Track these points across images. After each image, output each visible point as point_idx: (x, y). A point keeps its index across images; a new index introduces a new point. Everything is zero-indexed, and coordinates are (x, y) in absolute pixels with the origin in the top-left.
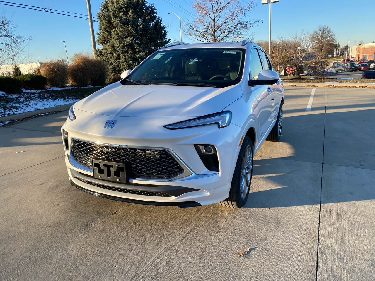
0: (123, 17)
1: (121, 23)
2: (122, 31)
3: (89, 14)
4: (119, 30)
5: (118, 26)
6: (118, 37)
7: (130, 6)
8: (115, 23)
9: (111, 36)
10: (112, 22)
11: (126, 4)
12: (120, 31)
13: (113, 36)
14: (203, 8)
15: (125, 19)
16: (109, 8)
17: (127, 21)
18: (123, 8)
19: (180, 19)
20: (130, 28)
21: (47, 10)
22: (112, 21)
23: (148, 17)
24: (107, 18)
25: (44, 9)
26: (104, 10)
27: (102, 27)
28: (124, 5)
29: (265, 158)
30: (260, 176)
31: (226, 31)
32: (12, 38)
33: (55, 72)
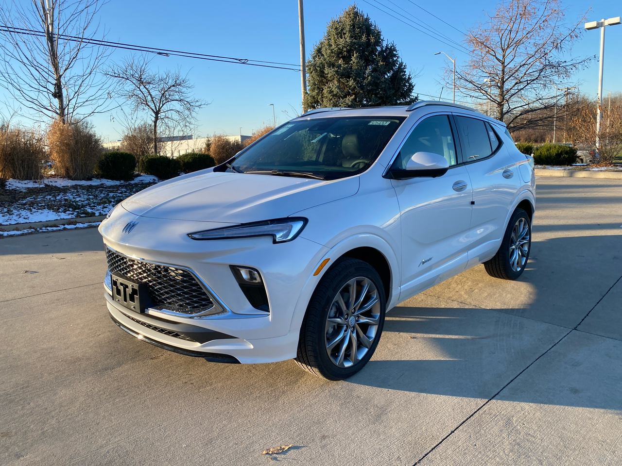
0: (342, 65)
1: (338, 75)
2: (338, 87)
3: (301, 64)
4: (334, 85)
5: (334, 79)
6: (332, 97)
7: (355, 48)
8: (329, 75)
9: (322, 95)
10: (326, 74)
11: (349, 45)
12: (336, 88)
13: (325, 95)
14: (482, 43)
15: (344, 69)
16: (324, 53)
17: (347, 71)
18: (344, 51)
19: (454, 62)
20: (351, 82)
21: (243, 61)
22: (326, 72)
23: (381, 63)
24: (318, 69)
25: (239, 60)
26: (316, 56)
27: (311, 82)
28: (346, 47)
29: (467, 307)
30: (426, 336)
31: (525, 78)
32: (186, 103)
33: (227, 150)
